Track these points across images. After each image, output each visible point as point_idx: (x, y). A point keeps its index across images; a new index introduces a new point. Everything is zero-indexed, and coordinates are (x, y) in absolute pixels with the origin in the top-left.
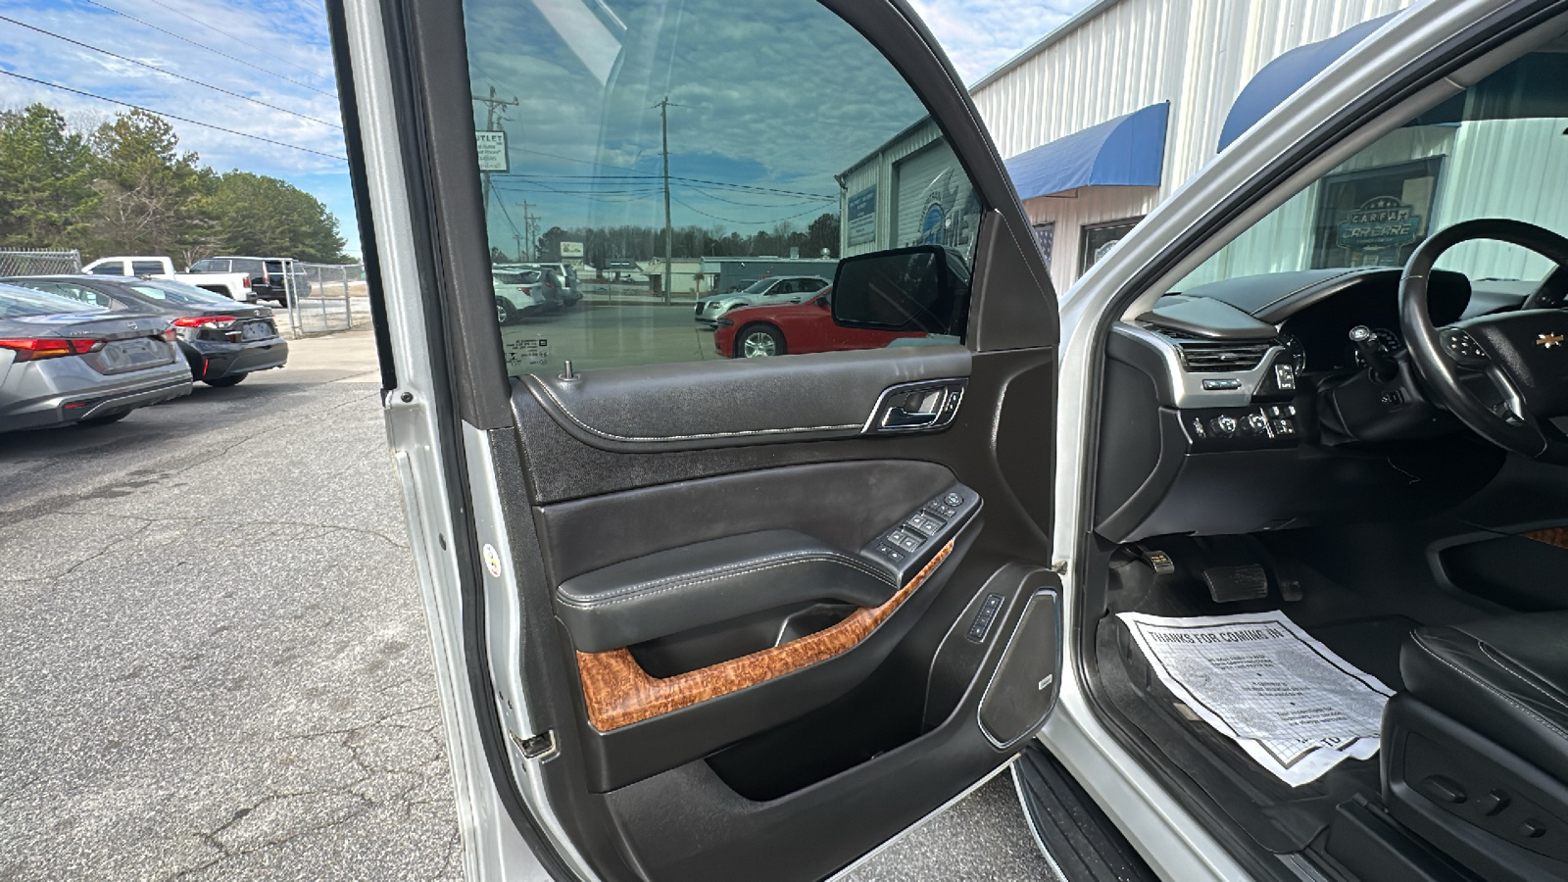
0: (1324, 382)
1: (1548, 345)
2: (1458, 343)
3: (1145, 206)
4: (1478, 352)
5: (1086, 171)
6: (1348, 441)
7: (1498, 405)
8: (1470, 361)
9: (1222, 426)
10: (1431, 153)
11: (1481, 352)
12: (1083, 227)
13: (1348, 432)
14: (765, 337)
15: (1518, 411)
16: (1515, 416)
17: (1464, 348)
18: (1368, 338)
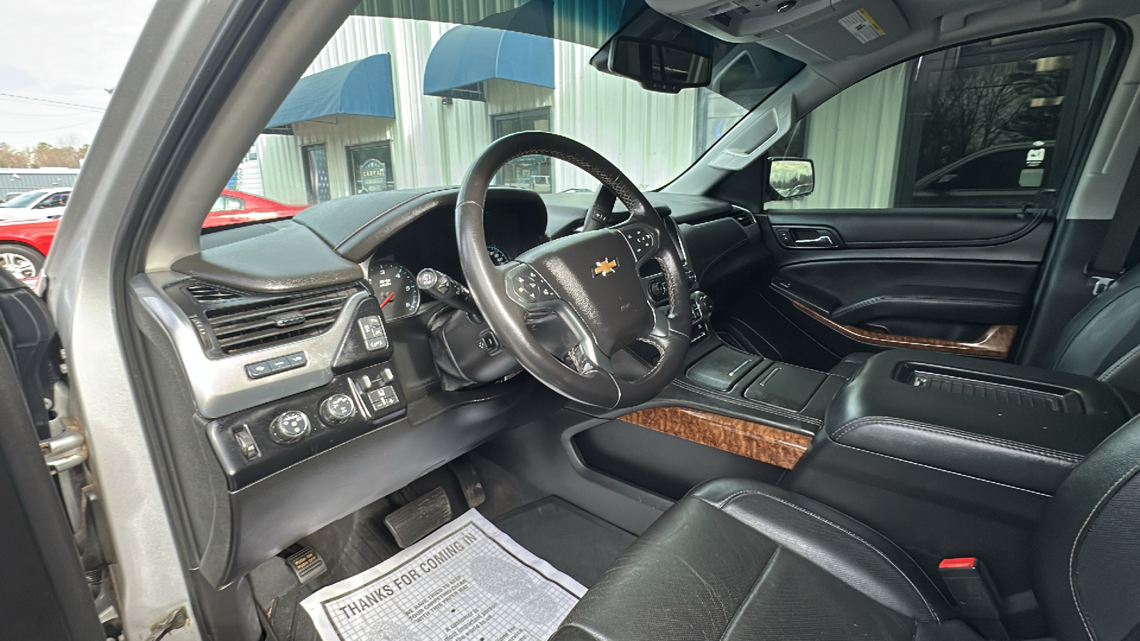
0: (437, 317)
1: (604, 274)
2: (527, 282)
3: (388, 133)
4: (546, 292)
5: (335, 103)
6: (466, 385)
7: (575, 348)
8: (540, 305)
9: (284, 431)
10: (544, 105)
11: (550, 291)
12: (347, 148)
13: (463, 376)
14: (16, 259)
15: (592, 356)
16: (592, 363)
17: (531, 290)
18: (438, 283)
